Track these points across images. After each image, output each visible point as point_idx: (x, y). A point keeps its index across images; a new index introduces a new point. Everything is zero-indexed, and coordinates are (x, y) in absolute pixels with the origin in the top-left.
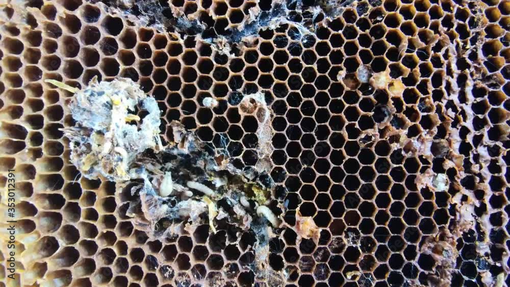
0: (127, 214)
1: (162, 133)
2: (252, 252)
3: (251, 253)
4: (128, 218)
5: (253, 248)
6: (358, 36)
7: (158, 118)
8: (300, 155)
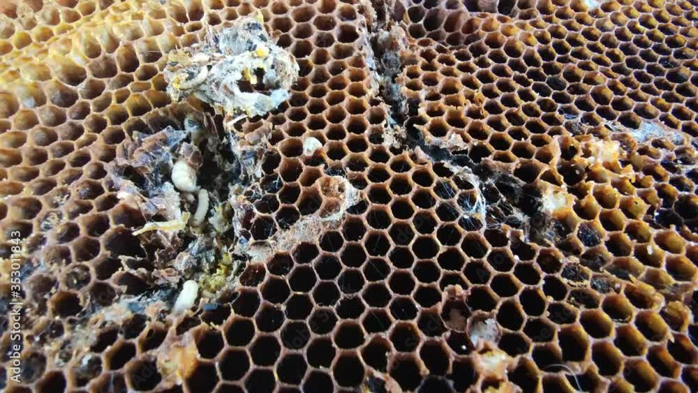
0: (135, 132)
1: (251, 120)
2: (117, 297)
3: (115, 296)
4: (131, 134)
5: (122, 296)
6: (532, 287)
7: (267, 109)
8: (299, 293)
